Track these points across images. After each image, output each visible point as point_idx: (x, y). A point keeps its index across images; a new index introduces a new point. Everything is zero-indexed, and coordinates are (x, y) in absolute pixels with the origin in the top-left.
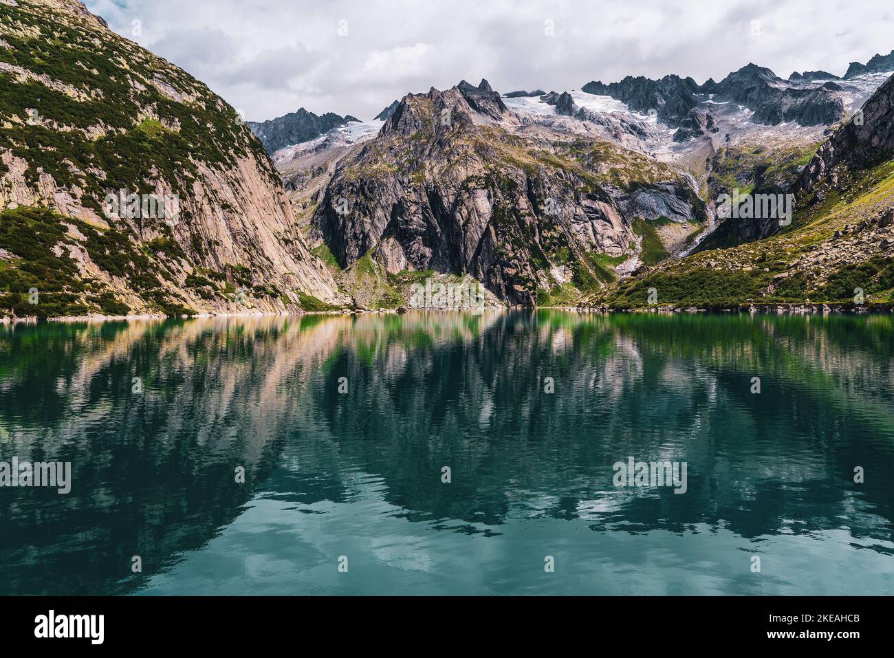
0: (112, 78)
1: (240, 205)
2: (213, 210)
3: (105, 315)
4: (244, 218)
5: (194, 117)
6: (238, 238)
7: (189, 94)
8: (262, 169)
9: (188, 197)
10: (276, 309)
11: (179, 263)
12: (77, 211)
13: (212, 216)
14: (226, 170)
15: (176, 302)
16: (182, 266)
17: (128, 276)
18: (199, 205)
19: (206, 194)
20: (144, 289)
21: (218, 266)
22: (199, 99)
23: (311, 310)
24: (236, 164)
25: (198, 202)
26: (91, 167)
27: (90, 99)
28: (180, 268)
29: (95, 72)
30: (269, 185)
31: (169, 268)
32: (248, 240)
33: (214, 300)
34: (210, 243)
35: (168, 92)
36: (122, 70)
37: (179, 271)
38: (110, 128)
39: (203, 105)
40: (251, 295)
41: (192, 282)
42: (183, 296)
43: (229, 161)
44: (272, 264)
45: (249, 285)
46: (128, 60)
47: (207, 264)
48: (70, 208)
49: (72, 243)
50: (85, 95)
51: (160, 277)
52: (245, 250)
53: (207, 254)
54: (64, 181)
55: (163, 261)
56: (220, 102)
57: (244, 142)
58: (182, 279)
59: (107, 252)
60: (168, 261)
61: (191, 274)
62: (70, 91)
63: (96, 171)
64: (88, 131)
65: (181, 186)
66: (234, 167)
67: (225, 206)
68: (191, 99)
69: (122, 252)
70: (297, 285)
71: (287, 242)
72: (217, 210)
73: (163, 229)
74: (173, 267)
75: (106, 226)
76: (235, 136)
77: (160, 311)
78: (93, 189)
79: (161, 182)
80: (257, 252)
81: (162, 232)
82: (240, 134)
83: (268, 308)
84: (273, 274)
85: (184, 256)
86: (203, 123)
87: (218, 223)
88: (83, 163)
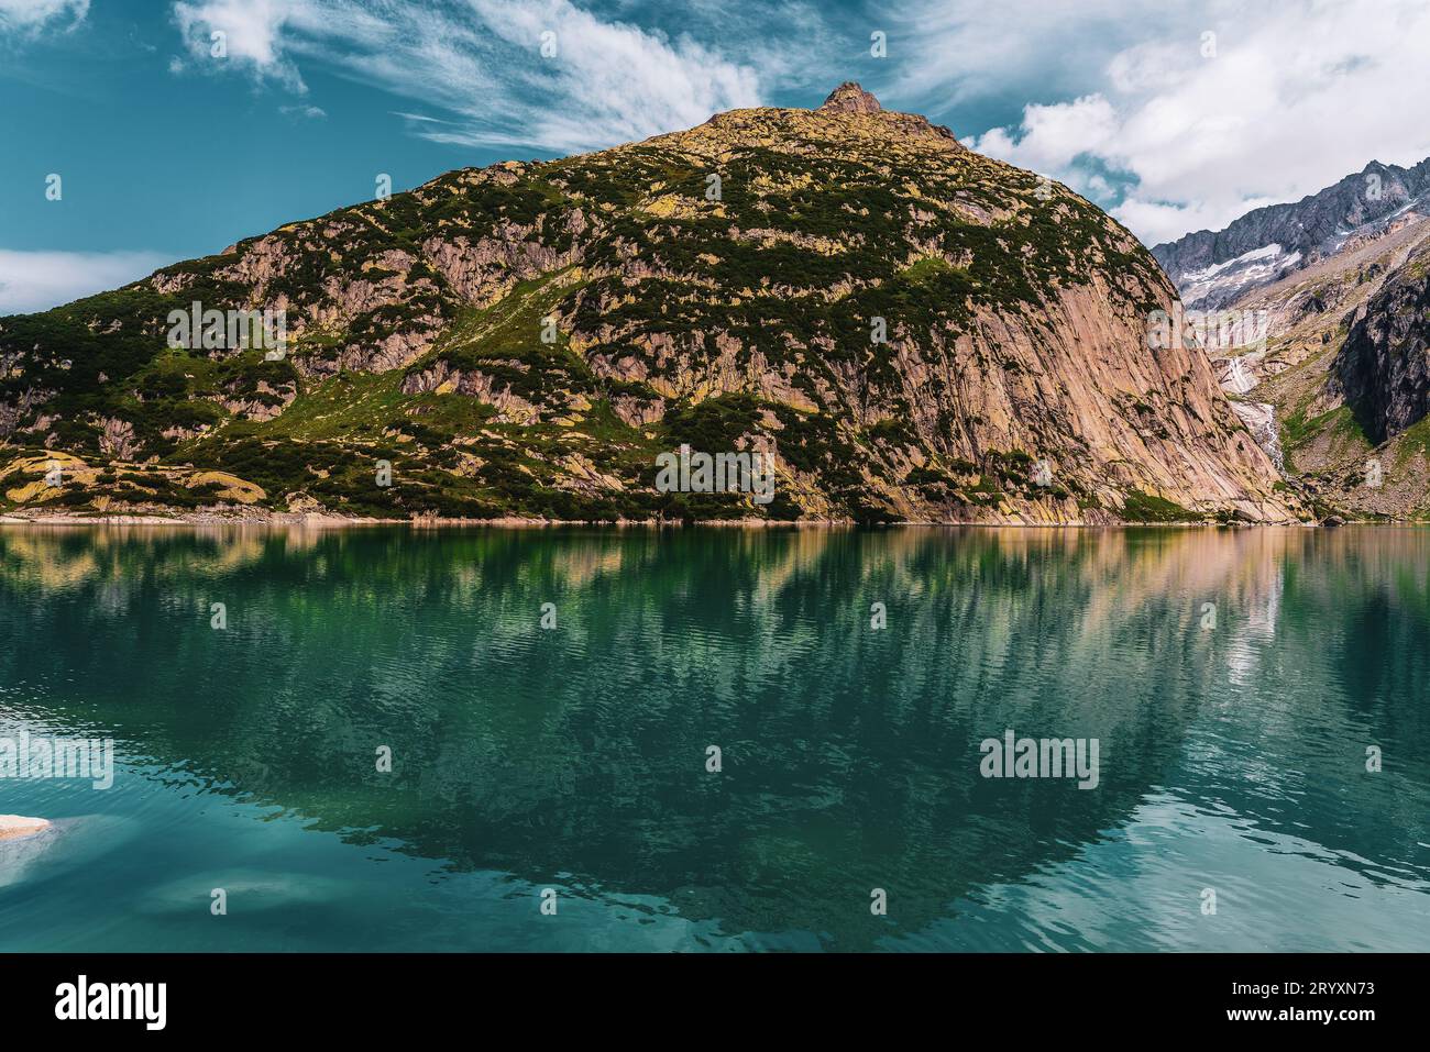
0: (888, 215)
1: (1042, 361)
2: (984, 373)
3: (765, 520)
4: (1045, 380)
5: (1000, 241)
6: (1022, 411)
7: (1005, 208)
8: (1121, 299)
9: (945, 360)
10: (1061, 516)
11: (905, 451)
12: (783, 393)
13: (979, 383)
14: (1032, 311)
15: (876, 504)
16: (909, 456)
17: (819, 470)
18: (960, 369)
19: (977, 352)
20: (837, 487)
21: (976, 453)
22: (1021, 213)
23: (1138, 520)
24: (1056, 300)
25: (958, 365)
26: (818, 337)
27: (844, 250)
28: (904, 458)
29: (865, 212)
30: (1131, 322)
31: (888, 460)
32: (1044, 412)
33: (945, 502)
34: (967, 422)
35: (971, 214)
36: (904, 200)
37: (901, 463)
38: (858, 282)
39: (1026, 221)
40: (1019, 495)
41: (920, 477)
42: (891, 496)
43: (1042, 297)
44: (1087, 446)
45: (1018, 481)
46: (922, 185)
47: (955, 451)
48: (776, 391)
49: (760, 433)
50: (840, 246)
51: (865, 471)
52: (1032, 428)
53: (959, 437)
54: (777, 357)
55: (880, 450)
56: (1063, 209)
57: (1089, 260)
58: (901, 475)
59: (804, 442)
60: (888, 449)
61: (921, 466)
62: (822, 245)
63: (822, 341)
64: (830, 291)
65: (937, 345)
66: (1049, 306)
67: (1011, 366)
68: (1008, 215)
69: (823, 441)
70: (1128, 478)
71: (1140, 409)
72: (991, 372)
73: (897, 406)
74: (895, 458)
75: (814, 409)
76: (1072, 256)
77: (848, 517)
78: (809, 363)
79: (907, 343)
80: (1059, 430)
81: (894, 410)
82: (1087, 251)
83: (1045, 516)
84: (1082, 462)
85: (917, 442)
86: (1015, 248)
87: (989, 392)
88: (806, 332)
